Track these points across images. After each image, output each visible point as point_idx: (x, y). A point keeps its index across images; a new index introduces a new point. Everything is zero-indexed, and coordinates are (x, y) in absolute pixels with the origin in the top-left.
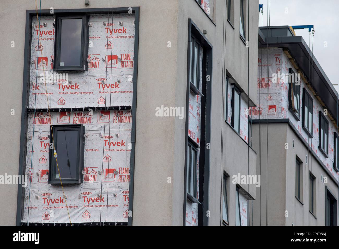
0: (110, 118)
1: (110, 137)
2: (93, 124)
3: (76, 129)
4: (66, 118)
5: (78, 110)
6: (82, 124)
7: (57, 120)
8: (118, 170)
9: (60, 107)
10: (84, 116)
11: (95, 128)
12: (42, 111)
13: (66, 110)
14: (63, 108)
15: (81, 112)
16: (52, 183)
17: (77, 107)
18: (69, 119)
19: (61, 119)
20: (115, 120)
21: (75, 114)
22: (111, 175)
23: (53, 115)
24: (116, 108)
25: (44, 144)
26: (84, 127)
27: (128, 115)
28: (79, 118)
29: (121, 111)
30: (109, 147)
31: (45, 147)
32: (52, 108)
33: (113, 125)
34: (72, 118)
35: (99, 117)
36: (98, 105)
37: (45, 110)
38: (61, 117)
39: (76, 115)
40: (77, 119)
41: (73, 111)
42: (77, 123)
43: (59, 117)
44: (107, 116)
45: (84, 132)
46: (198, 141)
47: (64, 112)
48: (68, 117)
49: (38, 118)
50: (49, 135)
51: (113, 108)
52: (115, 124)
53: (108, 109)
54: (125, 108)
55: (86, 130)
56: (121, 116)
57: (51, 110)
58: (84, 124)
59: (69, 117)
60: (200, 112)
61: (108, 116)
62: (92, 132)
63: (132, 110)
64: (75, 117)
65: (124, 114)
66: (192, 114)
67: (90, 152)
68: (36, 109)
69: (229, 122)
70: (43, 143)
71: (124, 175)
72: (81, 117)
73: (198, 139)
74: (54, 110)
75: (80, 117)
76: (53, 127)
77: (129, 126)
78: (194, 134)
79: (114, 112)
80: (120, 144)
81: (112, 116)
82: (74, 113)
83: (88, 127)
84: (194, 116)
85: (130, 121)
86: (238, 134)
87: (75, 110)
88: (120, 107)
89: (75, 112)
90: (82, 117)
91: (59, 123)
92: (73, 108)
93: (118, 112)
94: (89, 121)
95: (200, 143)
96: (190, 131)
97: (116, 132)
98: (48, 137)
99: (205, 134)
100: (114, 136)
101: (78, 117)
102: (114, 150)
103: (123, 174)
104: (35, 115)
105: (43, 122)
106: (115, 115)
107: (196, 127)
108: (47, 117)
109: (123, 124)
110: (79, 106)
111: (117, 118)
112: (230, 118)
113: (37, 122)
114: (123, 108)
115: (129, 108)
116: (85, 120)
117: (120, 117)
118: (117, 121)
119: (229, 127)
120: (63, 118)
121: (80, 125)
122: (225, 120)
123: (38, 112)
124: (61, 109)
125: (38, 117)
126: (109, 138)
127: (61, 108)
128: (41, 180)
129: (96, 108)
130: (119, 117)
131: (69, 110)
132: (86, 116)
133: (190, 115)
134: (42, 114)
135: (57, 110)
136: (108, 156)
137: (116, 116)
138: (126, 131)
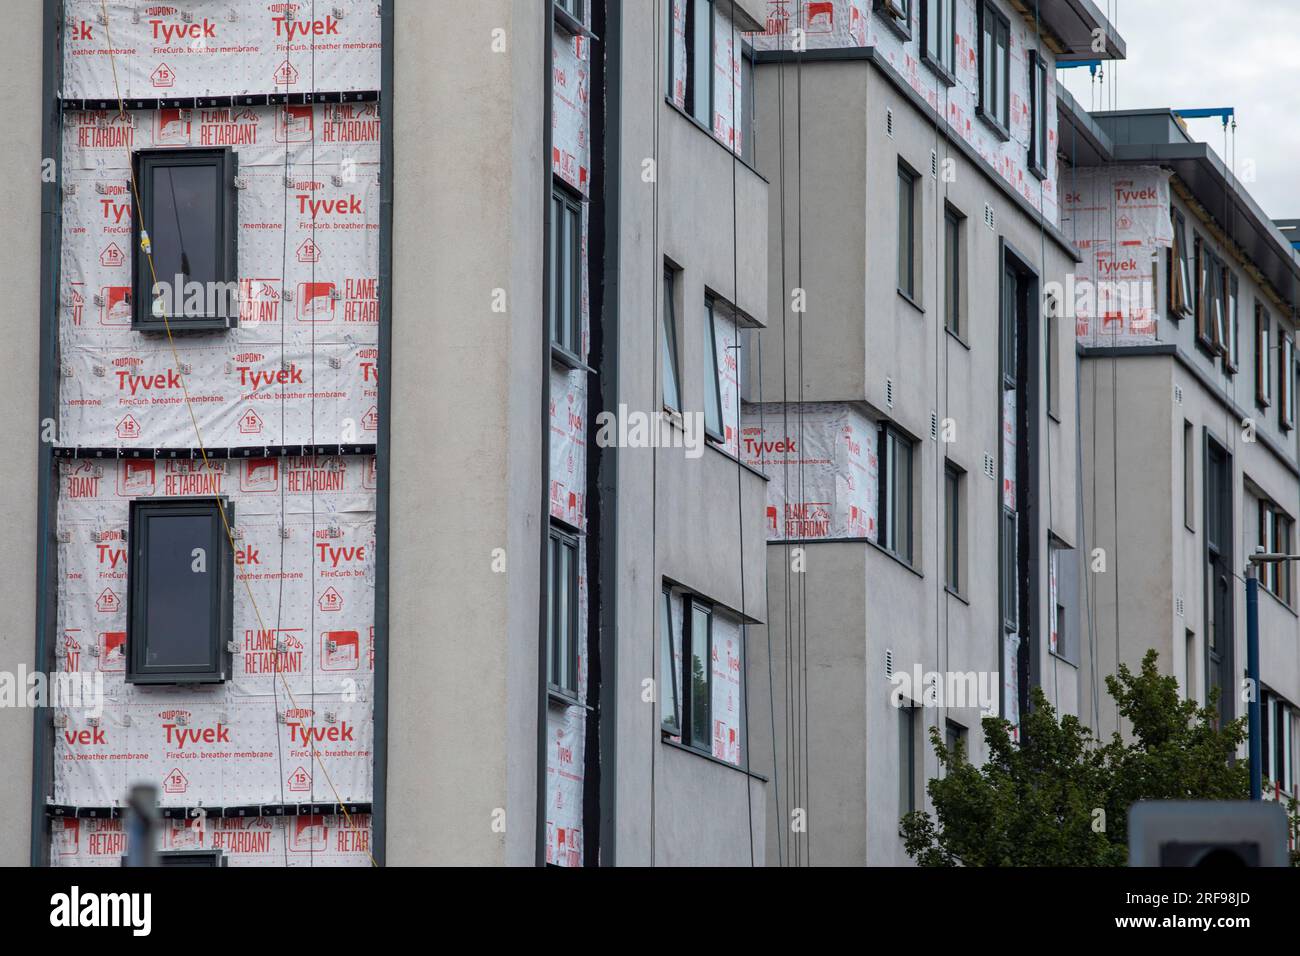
0: (312, 128)
1: (314, 186)
2: (262, 144)
3: (213, 161)
4: (178, 128)
5: (214, 103)
6: (228, 145)
7: (149, 135)
8: (341, 287)
9: (157, 94)
10: (235, 120)
11: (270, 159)
12: (103, 105)
13: (177, 104)
14: (169, 97)
15: (224, 109)
16: (142, 328)
17: (210, 95)
18: (188, 132)
19: (165, 131)
20: (328, 134)
21: (205, 115)
22: (321, 301)
23: (138, 119)
24: (332, 98)
25: (115, 207)
26: (235, 155)
27: (368, 119)
28: (219, 129)
29: (345, 104)
30: (313, 218)
31: (119, 216)
32: (134, 96)
33: (323, 148)
34: (197, 126)
35: (279, 125)
36: (276, 88)
37: (112, 105)
38: (163, 125)
39: (210, 119)
40: (213, 130)
41: (198, 106)
42: (213, 142)
43: (157, 124)
44: (303, 122)
45: (235, 172)
46: (583, 178)
47: (171, 109)
48: (185, 125)
49: (94, 128)
50: (128, 182)
51: (323, 98)
52: (327, 147)
53: (307, 101)
54: (360, 97)
55: (240, 164)
56: (347, 121)
57: (132, 105)
58: (233, 146)
59: (189, 123)
60: (586, 87)
61: (308, 120)
62: (258, 171)
63: (379, 103)
64: (205, 123)
65: (355, 115)
66: (562, 98)
67: (254, 231)
68: (87, 101)
69: (678, 100)
70: (111, 205)
71: (361, 303)
72: (224, 124)
73: (583, 172)
74: (140, 105)
75: (220, 123)
76: (139, 158)
77: (372, 150)
78: (570, 159)
79: (326, 109)
80: (346, 206)
81: (319, 121)
82: (203, 112)
83: (246, 154)
84: (569, 103)
85: (375, 135)
86: (708, 133)
87: (206, 102)
88: (344, 93)
89: (205, 109)
90: (227, 123)
91: (157, 141)
92: (199, 98)
93: (337, 109)
94: (248, 136)
95: (588, 181)
96: (557, 152)
97: (333, 170)
98: (125, 184)
99: (603, 154)
100: (327, 181)
101: (214, 123)
102: (327, 226)
103: (359, 300)
104: (82, 115)
105: (107, 140)
106: (328, 117)
107: (576, 134)
108: (118, 124)
109: (353, 145)
110: (217, 92)
111: (336, 126)
112: (681, 83)
113: (90, 141)
114: (351, 97)
115: (369, 97)
116: (236, 133)
117: (345, 125)
118: (335, 135)
119: (678, 115)
120: (170, 126)
121: (221, 151)
122: (666, 99)
123: (93, 109)
124: (161, 100)
125: (92, 125)
126: (313, 189)
127: (163, 97)
128: (108, 318)
129: (271, 96)
130: (342, 125)
131: (187, 104)
132: (241, 121)
133: (556, 101)
134: (104, 116)
135: (149, 104)
136: (310, 243)
137: (330, 121)
138: (362, 166)
